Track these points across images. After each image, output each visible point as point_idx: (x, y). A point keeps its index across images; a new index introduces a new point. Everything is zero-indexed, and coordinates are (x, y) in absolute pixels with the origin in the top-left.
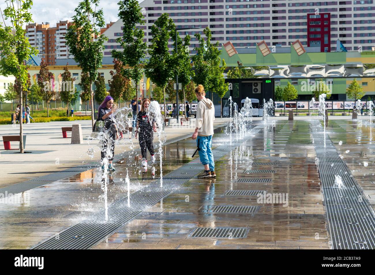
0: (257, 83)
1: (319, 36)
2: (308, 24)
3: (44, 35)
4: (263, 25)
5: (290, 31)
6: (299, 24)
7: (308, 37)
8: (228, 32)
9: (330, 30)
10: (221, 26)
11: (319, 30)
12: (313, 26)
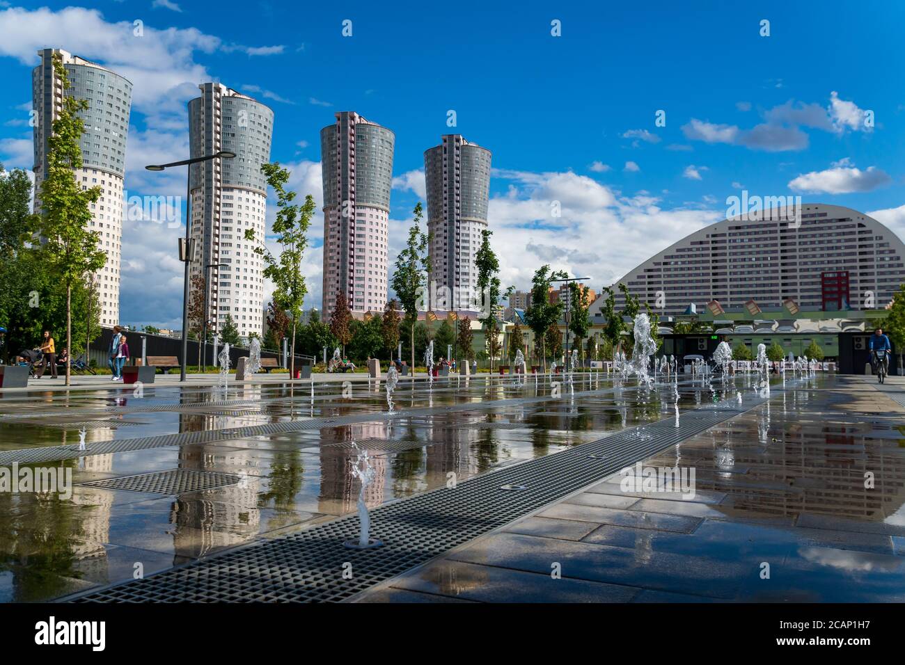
0: (703, 339)
1: (836, 296)
2: (822, 283)
4: (772, 285)
5: (802, 290)
6: (813, 283)
7: (823, 297)
8: (731, 293)
9: (848, 289)
10: (725, 286)
11: (835, 289)
12: (829, 286)
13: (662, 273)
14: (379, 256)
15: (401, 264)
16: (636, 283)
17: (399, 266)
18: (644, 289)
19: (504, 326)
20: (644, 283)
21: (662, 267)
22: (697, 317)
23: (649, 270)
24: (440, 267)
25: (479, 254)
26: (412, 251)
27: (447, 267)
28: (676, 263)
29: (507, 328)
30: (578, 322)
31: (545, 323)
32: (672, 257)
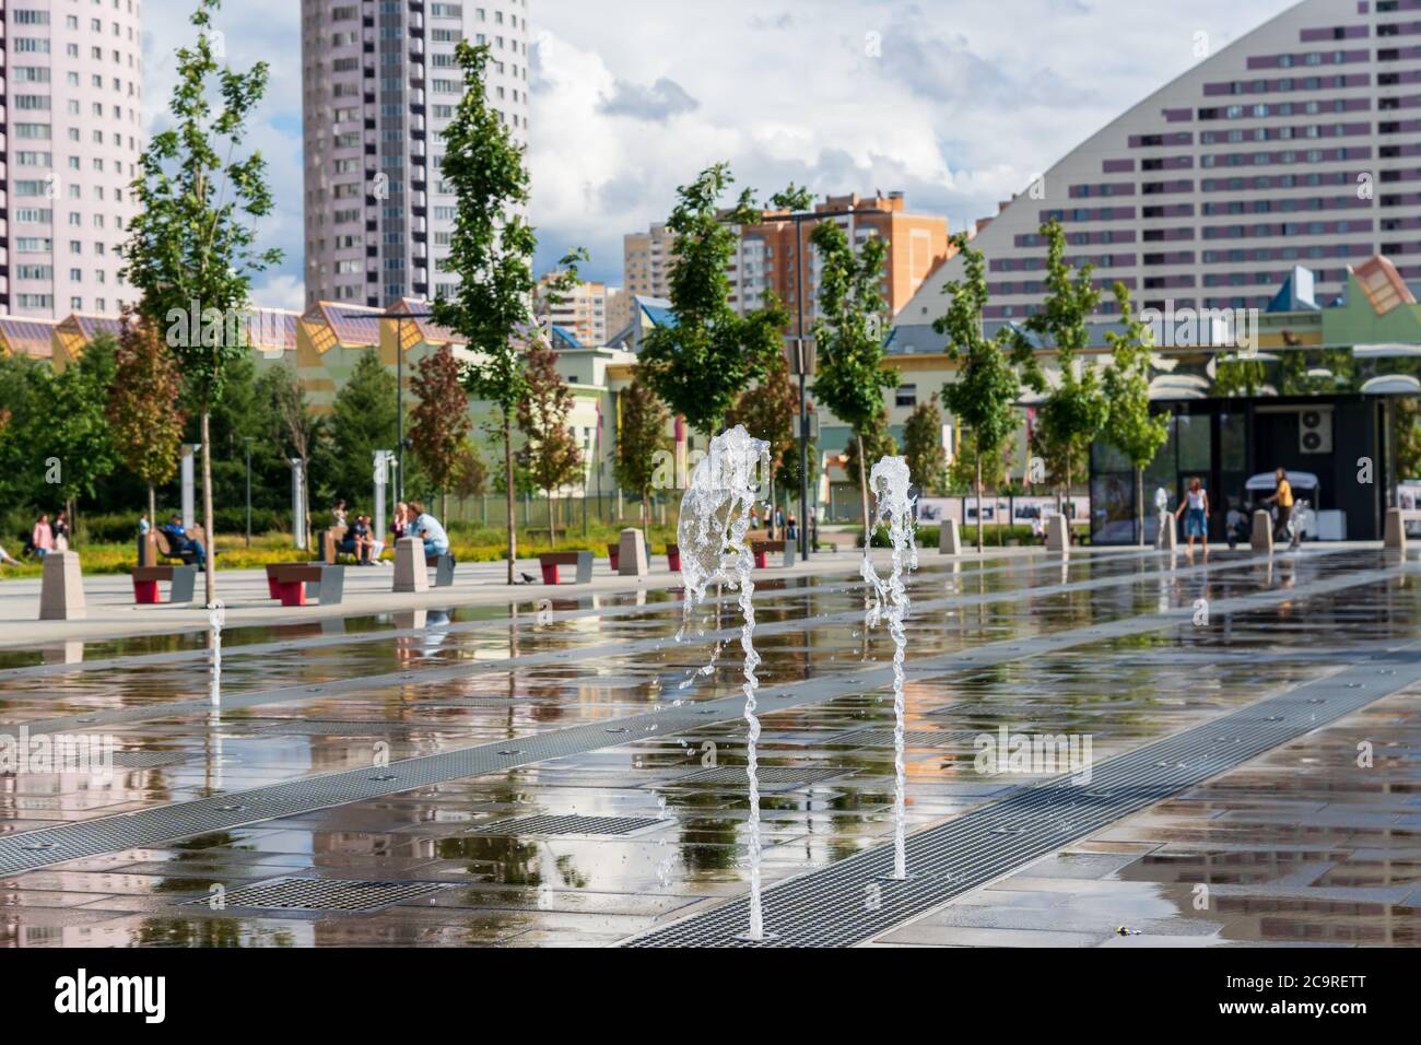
0: (1316, 416)
3: (770, 250)
13: (1196, 150)
14: (109, 97)
15: (153, 183)
16: (1103, 190)
17: (145, 196)
18: (1128, 213)
19: (599, 366)
20: (1127, 189)
21: (1196, 127)
22: (1314, 319)
23: (1148, 141)
24: (350, 137)
25: (456, 134)
26: (193, 139)
27: (376, 136)
28: (1248, 111)
29: (611, 373)
30: (840, 372)
31: (716, 384)
32: (1231, 88)
